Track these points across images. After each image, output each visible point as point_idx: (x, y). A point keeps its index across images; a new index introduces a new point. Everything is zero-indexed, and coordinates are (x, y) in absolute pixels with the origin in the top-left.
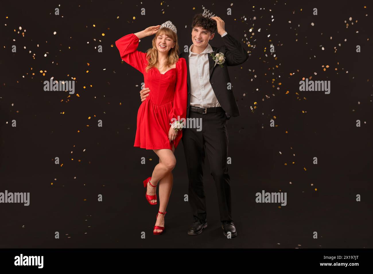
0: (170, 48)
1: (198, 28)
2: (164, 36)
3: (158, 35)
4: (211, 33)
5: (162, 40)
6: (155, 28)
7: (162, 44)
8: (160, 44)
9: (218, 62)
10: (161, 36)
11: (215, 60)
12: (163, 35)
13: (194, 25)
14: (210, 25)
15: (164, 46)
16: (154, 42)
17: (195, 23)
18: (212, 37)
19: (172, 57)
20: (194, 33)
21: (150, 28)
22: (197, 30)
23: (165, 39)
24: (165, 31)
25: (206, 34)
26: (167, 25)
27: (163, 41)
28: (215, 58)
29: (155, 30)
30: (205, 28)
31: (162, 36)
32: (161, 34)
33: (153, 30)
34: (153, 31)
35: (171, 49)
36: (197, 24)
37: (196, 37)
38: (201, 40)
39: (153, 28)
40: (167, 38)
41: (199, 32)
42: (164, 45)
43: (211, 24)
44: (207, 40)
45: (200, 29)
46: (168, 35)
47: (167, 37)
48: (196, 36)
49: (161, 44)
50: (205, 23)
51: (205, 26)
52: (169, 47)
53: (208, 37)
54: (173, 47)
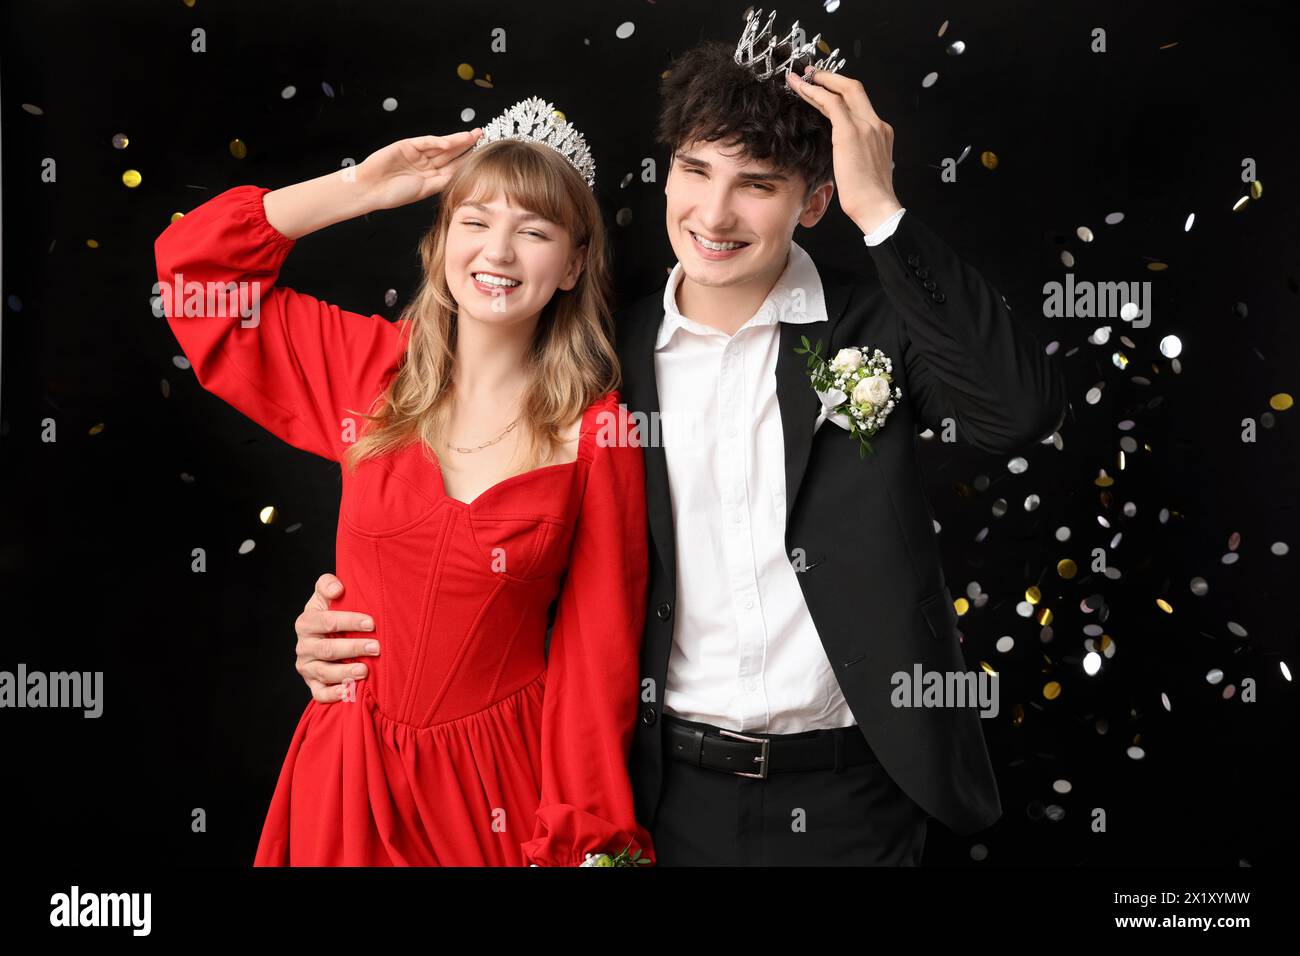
0: (545, 294)
1: (710, 153)
2: (503, 211)
3: (459, 200)
4: (806, 178)
5: (488, 233)
6: (440, 151)
7: (488, 267)
8: (476, 266)
9: (843, 408)
10: (478, 205)
11: (823, 388)
12: (490, 199)
13: (681, 133)
14: (793, 129)
15: (504, 282)
16: (431, 254)
17: (683, 117)
18: (816, 209)
19: (558, 354)
20: (680, 189)
21: (401, 153)
22: (702, 164)
23: (514, 230)
24: (509, 173)
25: (770, 190)
26: (516, 124)
27: (492, 243)
28: (831, 376)
29: (438, 160)
30: (758, 147)
31: (484, 209)
32: (475, 195)
33: (424, 161)
34: (422, 168)
35: (559, 295)
36: (703, 121)
37: (694, 216)
38: (731, 238)
39: (421, 152)
40: (527, 218)
41: (718, 185)
42: (500, 271)
43: (800, 125)
44: (775, 232)
45: (721, 159)
46: (527, 203)
47: (521, 212)
48: (692, 210)
49: (480, 264)
50: (759, 117)
51: (759, 134)
52: (538, 284)
53: (789, 208)
54: (569, 284)
